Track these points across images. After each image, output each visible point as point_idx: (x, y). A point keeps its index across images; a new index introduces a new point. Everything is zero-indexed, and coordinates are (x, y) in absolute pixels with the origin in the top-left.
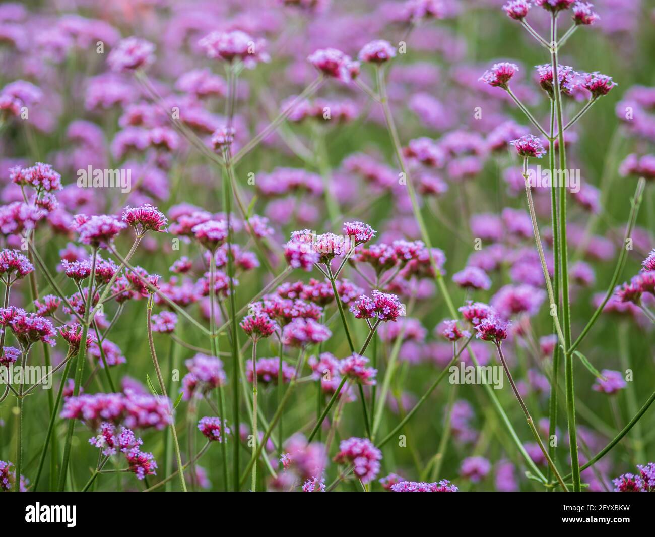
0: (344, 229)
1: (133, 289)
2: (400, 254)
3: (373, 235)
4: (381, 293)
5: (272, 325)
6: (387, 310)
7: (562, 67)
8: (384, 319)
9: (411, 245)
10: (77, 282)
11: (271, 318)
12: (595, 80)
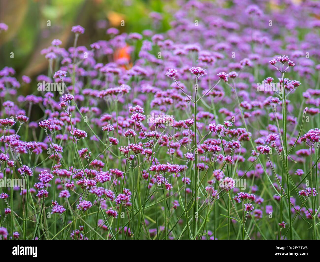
0: (224, 123)
1: (164, 141)
2: (239, 132)
3: (232, 125)
4: (234, 141)
5: (203, 151)
6: (236, 145)
7: (286, 79)
8: (235, 148)
9: (242, 129)
10: (149, 138)
11: (203, 149)
12: (295, 82)
